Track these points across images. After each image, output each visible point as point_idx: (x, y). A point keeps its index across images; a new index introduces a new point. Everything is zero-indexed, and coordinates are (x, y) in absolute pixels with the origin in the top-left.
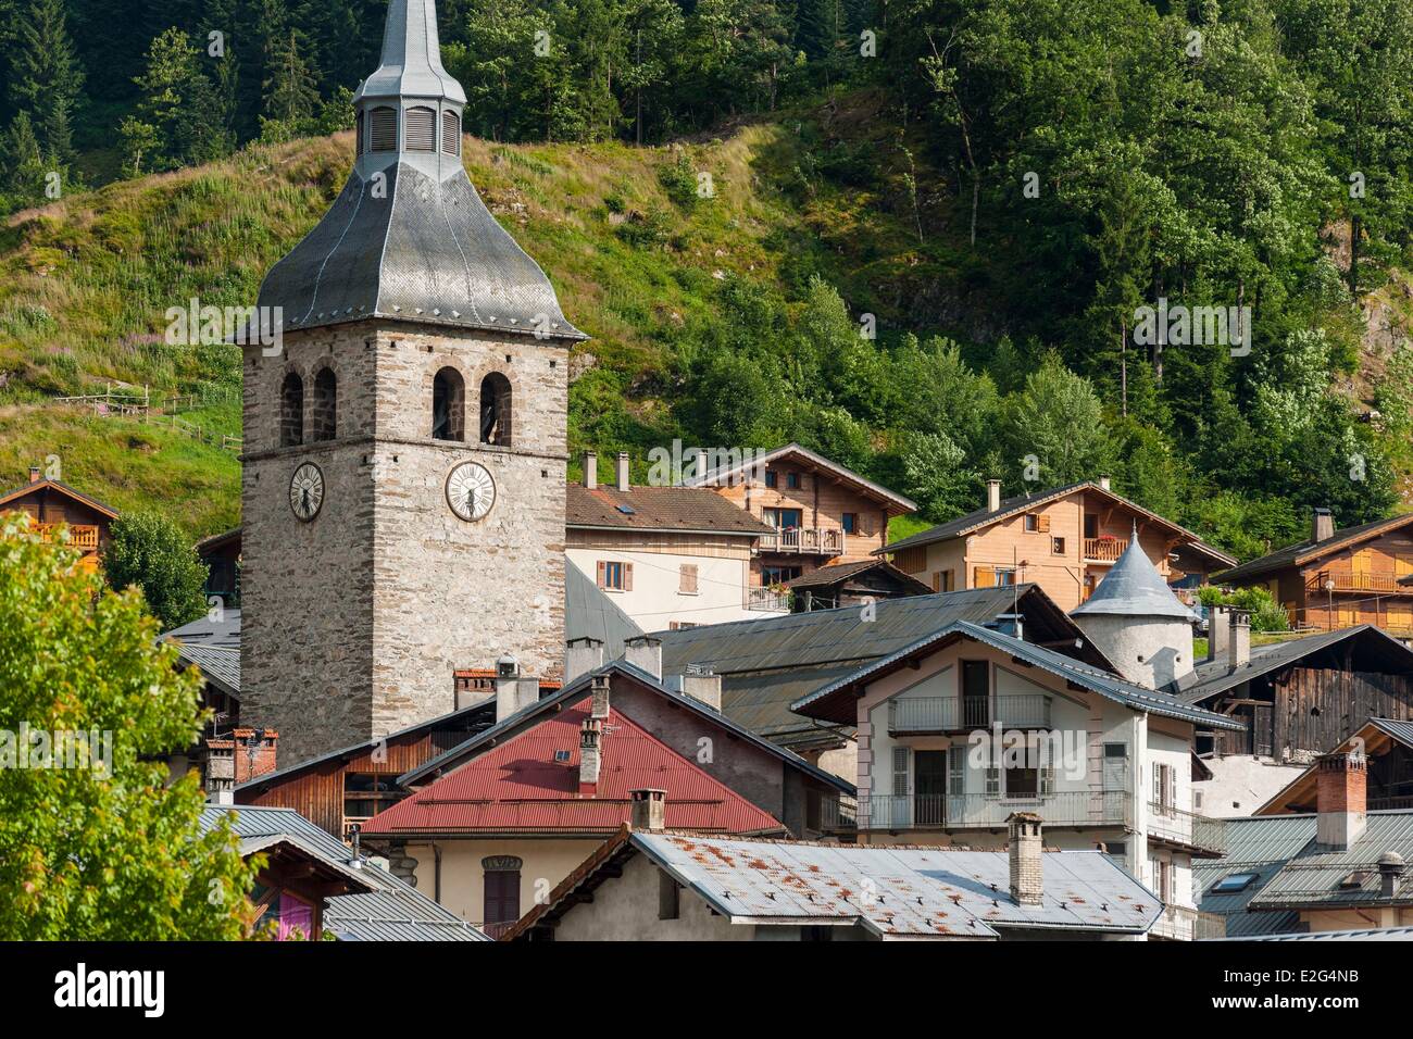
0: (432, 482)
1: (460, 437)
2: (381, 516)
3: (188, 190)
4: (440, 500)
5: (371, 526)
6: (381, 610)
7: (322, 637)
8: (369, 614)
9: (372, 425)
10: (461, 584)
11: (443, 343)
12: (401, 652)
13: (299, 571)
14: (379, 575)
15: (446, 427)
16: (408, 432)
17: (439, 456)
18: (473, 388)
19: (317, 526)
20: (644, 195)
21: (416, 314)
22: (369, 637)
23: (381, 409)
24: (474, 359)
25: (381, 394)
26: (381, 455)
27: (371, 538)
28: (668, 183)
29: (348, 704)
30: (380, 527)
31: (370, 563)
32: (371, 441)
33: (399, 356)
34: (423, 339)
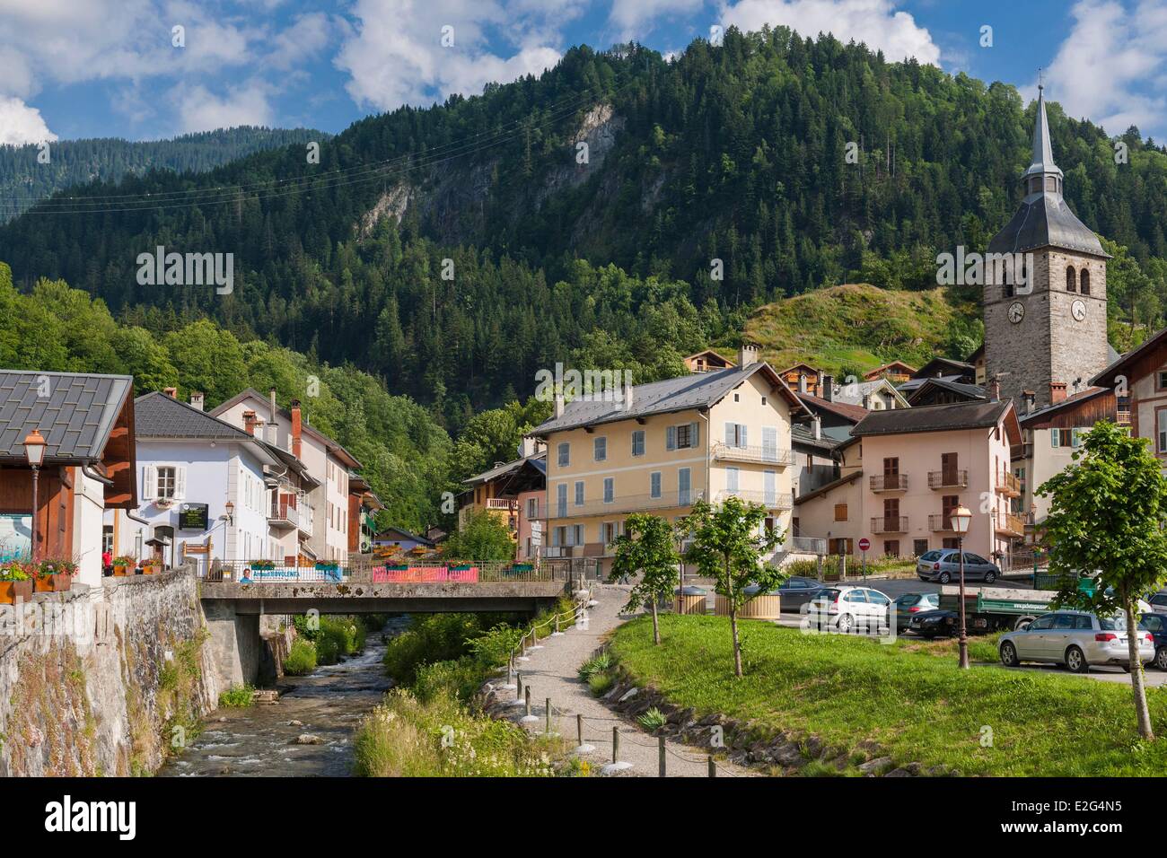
0: (1067, 306)
1: (1074, 291)
2: (1052, 317)
3: (805, 300)
4: (1069, 313)
5: (1049, 321)
6: (1053, 352)
7: (1025, 364)
8: (1049, 354)
9: (1048, 285)
10: (1077, 344)
11: (1069, 257)
12: (1060, 367)
13: (1013, 342)
14: (1052, 339)
15: (1070, 287)
16: (1060, 288)
17: (1069, 297)
18: (1078, 273)
19: (1021, 325)
20: (919, 302)
21: (1061, 245)
22: (1050, 362)
23: (1051, 279)
24: (1078, 263)
25: (1051, 274)
26: (1052, 295)
27: (1049, 326)
28: (924, 299)
29: (1040, 387)
30: (1052, 322)
31: (1049, 335)
32: (1048, 291)
33: (1056, 261)
34: (1063, 255)
